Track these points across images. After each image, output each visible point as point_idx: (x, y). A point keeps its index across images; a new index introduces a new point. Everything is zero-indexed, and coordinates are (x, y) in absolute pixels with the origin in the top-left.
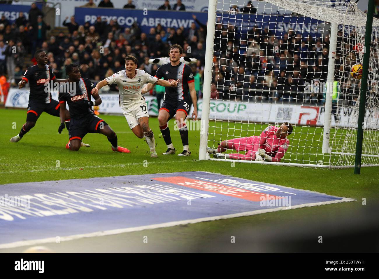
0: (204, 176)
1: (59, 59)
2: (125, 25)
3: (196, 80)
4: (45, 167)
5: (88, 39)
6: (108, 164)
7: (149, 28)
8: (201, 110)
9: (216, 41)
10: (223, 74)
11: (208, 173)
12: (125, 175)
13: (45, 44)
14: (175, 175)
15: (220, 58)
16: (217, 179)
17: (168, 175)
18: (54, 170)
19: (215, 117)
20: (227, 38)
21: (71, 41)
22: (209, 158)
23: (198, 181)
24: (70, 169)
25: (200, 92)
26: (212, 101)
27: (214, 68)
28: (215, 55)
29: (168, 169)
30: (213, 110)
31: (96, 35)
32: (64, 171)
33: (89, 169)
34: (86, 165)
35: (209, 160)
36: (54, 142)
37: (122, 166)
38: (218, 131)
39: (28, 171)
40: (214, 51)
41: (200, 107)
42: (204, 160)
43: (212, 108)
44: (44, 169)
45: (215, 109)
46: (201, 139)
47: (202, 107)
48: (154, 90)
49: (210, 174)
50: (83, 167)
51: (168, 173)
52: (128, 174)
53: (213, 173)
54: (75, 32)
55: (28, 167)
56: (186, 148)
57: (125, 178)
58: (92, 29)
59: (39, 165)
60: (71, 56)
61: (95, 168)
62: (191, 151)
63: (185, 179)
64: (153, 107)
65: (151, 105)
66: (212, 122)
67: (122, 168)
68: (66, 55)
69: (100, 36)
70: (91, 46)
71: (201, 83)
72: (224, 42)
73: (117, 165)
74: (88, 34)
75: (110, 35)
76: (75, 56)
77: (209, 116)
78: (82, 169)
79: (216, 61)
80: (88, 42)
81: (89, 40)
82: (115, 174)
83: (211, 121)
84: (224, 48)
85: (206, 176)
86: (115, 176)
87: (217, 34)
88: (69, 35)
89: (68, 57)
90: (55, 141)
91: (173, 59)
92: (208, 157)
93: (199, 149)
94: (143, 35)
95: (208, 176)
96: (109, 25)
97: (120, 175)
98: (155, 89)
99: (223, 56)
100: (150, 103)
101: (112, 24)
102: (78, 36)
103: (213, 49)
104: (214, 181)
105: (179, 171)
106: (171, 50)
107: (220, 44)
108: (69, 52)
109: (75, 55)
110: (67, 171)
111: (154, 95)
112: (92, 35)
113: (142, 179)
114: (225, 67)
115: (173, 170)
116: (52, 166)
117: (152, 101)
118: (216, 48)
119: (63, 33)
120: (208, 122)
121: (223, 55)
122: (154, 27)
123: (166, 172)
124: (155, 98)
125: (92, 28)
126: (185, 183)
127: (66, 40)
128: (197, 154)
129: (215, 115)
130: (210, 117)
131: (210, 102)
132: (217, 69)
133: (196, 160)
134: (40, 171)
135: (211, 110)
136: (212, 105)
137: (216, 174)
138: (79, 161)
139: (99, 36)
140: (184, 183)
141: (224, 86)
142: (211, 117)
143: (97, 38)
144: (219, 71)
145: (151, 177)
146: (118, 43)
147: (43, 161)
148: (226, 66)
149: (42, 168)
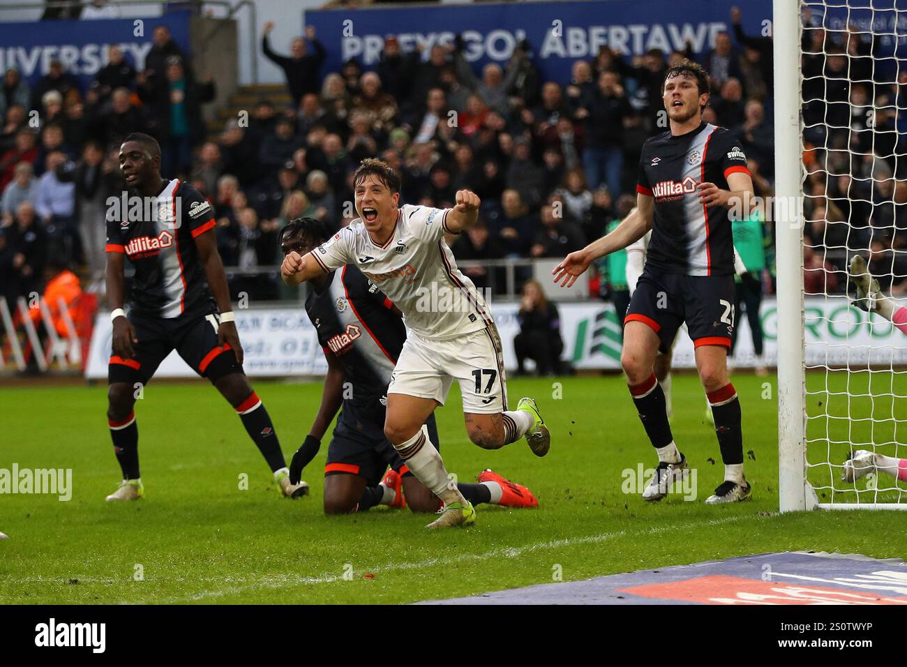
0: (802, 566)
1: (263, 197)
2: (486, 59)
3: (751, 231)
4: (243, 580)
5: (359, 118)
6: (464, 552)
7: (570, 61)
8: (774, 338)
9: (808, 90)
10: (843, 206)
11: (816, 554)
12: (525, 584)
13: (209, 151)
14: (699, 573)
15: (825, 148)
16: (849, 574)
17: (676, 573)
18: (274, 586)
19: (824, 356)
20: (848, 79)
21: (300, 130)
22: (817, 504)
23: (784, 586)
24: (330, 580)
25: (765, 276)
26: (810, 303)
27: (808, 185)
28: (810, 138)
29: (674, 554)
30: (816, 335)
31: (388, 104)
32: (311, 587)
33: (398, 572)
34: (384, 561)
35: (817, 509)
36: (268, 489)
37: (513, 553)
38: (838, 406)
39: (183, 596)
40: (804, 125)
41: (768, 326)
42: (798, 509)
43: (812, 328)
44: (240, 584)
45: (823, 329)
46: (780, 438)
47: (776, 324)
48: (603, 280)
49: (822, 559)
50: (376, 570)
51: (675, 568)
52: (534, 581)
53: (834, 555)
54: (309, 99)
55: (182, 585)
56: (731, 473)
57: (526, 596)
58: (368, 84)
59: (221, 574)
60: (301, 182)
61: (416, 570)
62: (752, 483)
63: (735, 583)
64: (604, 340)
65: (597, 333)
66: (815, 377)
67: (512, 560)
68: (286, 179)
69: (399, 105)
70: (370, 143)
71: (768, 241)
72: (838, 91)
73: (495, 552)
74: (358, 100)
75: (436, 99)
76: (317, 180)
77: (803, 356)
78: (372, 576)
79: (812, 159)
80: (360, 129)
81: (360, 123)
82: (491, 584)
83: (813, 372)
84: (839, 115)
85: (810, 566)
86: (490, 590)
87: (810, 66)
88: (290, 113)
89: (294, 189)
90: (269, 485)
91: (677, 110)
92: (812, 502)
93: (776, 475)
94: (550, 89)
95: (818, 566)
96: (430, 63)
97: (507, 587)
98: (607, 274)
99: (838, 140)
100: (592, 327)
101: (437, 60)
102: (321, 112)
103: (800, 119)
104: (839, 581)
105: (713, 558)
106: (667, 82)
107: (825, 100)
108: (294, 170)
109: (317, 177)
110: (322, 587)
111: (605, 299)
112: (372, 103)
113: (585, 596)
114: (847, 180)
115: (690, 555)
116: (265, 571)
117: (600, 317)
118: (810, 113)
119: (268, 104)
120: (802, 376)
121: (839, 138)
122: (588, 58)
123: (668, 563)
124: (610, 308)
125: (370, 78)
126: (739, 599)
127: (282, 129)
128: (773, 490)
129: (824, 349)
130: (808, 360)
131: (802, 305)
132: (818, 187)
133: (772, 514)
134: (225, 596)
135: (808, 335)
136: (811, 318)
137: (844, 556)
138: (361, 547)
139: (396, 105)
140: (734, 597)
141: (847, 247)
142: (813, 360)
143: (388, 112)
144: (826, 196)
145: (616, 584)
146: (464, 126)
147: (234, 557)
148: (850, 175)
149: (232, 584)
